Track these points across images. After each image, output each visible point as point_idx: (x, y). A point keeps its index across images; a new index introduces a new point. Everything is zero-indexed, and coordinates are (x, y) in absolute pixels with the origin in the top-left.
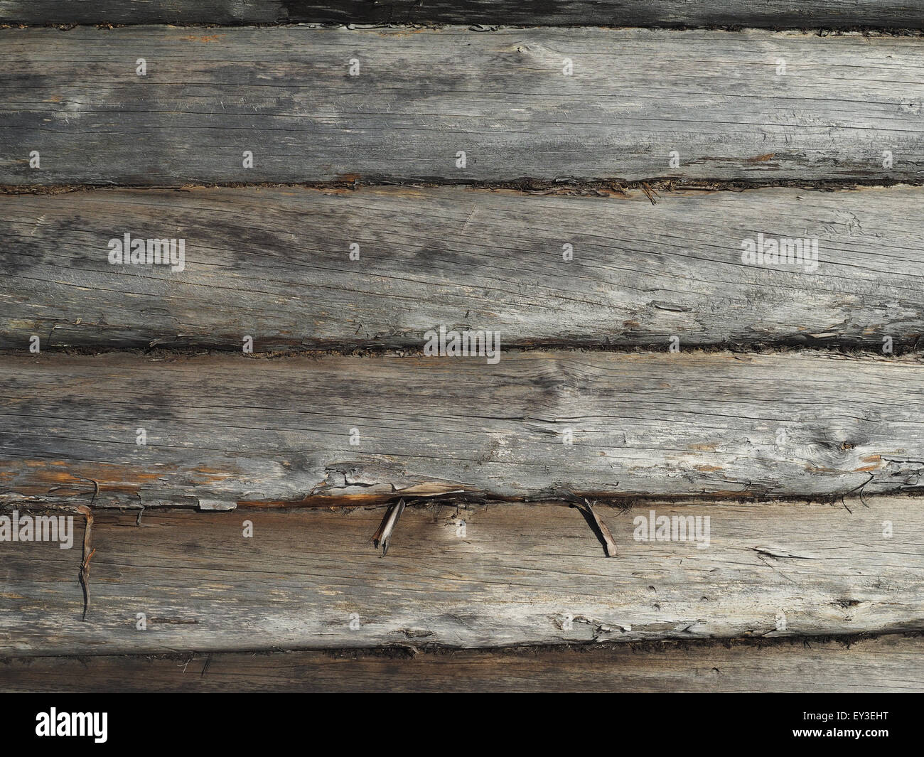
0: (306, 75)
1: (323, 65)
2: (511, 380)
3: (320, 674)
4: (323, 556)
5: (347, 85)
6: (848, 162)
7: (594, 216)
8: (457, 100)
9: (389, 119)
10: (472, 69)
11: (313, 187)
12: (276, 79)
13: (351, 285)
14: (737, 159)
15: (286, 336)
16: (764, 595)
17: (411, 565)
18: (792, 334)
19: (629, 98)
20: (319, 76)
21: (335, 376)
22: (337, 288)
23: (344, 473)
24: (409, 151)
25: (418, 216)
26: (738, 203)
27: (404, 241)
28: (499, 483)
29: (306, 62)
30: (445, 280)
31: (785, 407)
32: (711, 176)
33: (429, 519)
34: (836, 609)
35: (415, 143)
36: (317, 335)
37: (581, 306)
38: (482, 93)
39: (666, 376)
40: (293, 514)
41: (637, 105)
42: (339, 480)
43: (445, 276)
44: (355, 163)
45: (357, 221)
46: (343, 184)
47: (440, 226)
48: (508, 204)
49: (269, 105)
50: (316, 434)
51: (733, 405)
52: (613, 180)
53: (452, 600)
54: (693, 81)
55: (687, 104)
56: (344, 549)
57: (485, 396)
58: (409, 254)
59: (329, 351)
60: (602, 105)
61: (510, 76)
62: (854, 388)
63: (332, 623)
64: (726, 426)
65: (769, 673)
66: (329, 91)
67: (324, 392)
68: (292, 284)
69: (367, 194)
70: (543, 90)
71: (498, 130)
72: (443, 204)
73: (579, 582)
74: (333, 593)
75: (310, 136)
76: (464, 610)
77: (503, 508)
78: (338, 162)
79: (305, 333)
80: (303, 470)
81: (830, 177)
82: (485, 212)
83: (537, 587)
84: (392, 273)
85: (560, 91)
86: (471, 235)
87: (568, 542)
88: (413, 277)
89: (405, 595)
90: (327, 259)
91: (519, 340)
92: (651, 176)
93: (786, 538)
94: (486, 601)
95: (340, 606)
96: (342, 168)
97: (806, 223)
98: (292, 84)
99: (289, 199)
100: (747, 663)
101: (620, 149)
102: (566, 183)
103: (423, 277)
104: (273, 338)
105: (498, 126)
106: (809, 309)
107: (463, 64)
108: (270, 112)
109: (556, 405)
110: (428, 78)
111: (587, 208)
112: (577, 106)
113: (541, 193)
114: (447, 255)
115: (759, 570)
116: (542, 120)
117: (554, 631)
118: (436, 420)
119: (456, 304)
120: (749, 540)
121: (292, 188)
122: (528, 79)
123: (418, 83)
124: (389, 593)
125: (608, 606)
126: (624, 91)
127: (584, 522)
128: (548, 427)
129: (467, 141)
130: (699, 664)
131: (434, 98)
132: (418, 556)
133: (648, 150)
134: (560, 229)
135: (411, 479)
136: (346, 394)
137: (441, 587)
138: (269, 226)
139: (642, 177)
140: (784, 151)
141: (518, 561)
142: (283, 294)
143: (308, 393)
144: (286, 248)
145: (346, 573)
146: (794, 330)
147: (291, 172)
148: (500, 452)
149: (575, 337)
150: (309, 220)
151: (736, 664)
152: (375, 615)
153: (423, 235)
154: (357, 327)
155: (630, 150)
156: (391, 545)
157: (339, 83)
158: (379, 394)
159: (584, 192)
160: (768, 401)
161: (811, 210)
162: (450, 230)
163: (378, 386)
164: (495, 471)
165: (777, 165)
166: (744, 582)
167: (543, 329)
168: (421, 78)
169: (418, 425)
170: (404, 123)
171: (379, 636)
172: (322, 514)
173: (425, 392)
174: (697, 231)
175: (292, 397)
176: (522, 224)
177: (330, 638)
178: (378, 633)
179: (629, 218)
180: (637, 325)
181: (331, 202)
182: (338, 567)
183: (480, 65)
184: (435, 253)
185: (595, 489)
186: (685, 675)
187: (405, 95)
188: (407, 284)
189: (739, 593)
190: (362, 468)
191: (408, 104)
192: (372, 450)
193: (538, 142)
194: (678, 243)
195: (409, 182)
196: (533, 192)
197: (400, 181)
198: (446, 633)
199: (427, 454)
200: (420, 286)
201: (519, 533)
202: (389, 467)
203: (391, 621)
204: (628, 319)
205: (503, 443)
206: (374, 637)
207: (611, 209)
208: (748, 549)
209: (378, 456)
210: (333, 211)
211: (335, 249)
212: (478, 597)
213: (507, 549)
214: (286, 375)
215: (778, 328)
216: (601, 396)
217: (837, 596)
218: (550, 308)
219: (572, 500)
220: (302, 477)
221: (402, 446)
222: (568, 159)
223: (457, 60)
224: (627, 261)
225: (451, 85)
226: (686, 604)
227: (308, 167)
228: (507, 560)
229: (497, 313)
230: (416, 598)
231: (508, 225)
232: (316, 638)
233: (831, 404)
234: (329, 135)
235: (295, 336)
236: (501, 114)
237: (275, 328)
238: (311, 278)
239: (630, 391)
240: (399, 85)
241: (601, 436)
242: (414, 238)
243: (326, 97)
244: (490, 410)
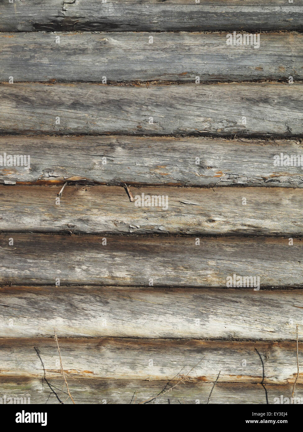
0: (39, 48)
1: (45, 45)
2: (101, 144)
3: (41, 239)
4: (41, 199)
5: (52, 51)
6: (213, 75)
7: (128, 92)
8: (85, 56)
9: (64, 62)
10: (90, 46)
11: (42, 83)
12: (30, 50)
13: (51, 113)
14: (175, 74)
15: (32, 129)
16: (183, 217)
17: (68, 202)
18: (193, 131)
19: (139, 55)
20: (43, 48)
21: (47, 142)
22: (47, 114)
23: (48, 172)
24: (70, 72)
25: (73, 92)
26: (176, 88)
27: (68, 100)
28: (97, 177)
29: (39, 44)
30: (79, 112)
31: (188, 154)
32: (169, 80)
33: (76, 189)
34: (208, 223)
35: (72, 69)
36: (41, 129)
37: (123, 121)
38: (93, 54)
39: (151, 144)
40: (34, 186)
41: (142, 57)
42: (47, 175)
43: (80, 111)
44: (54, 75)
45: (54, 93)
46: (51, 82)
47: (79, 95)
48: (101, 89)
49: (28, 58)
50: (39, 159)
51: (171, 153)
52: (137, 81)
53: (81, 214)
54: (160, 49)
55: (157, 56)
56: (48, 197)
57: (92, 149)
58: (69, 104)
59: (46, 135)
60: (130, 57)
61: (101, 48)
62: (212, 149)
63: (44, 221)
64: (168, 160)
65: (187, 245)
66: (46, 53)
67: (42, 147)
68: (33, 113)
69: (58, 85)
70: (111, 52)
71: (97, 65)
72: (81, 89)
73: (121, 209)
74: (44, 210)
75: (40, 67)
76: (85, 217)
77: (100, 187)
78: (49, 75)
79: (38, 128)
80: (35, 171)
81: (210, 80)
82: (94, 91)
83: (108, 210)
84: (63, 110)
85: (117, 53)
86: (88, 98)
87: (118, 197)
88: (70, 111)
89: (66, 212)
90: (44, 105)
91: (105, 132)
92: (149, 80)
93: (190, 198)
94: (91, 214)
95: (46, 215)
96: (50, 77)
97: (196, 95)
98: (35, 51)
99: (34, 87)
100: (180, 242)
101: (137, 71)
102: (122, 82)
103: (73, 111)
104: (28, 130)
105: (97, 64)
106: (197, 122)
107: (88, 44)
108: (28, 60)
109: (114, 152)
110: (76, 49)
111: (126, 90)
112: (122, 58)
113: (113, 85)
114: (80, 104)
115: (180, 208)
116: (111, 62)
117: (115, 227)
118: (76, 156)
119: (83, 119)
120: (178, 198)
121: (36, 83)
122: (107, 49)
123: (73, 51)
124: (61, 211)
125: (131, 218)
126: (137, 53)
127: (125, 191)
128: (111, 158)
129: (88, 68)
130: (164, 241)
131: (78, 55)
132: (70, 199)
133: (146, 71)
134: (116, 96)
135: (69, 175)
136: (49, 147)
137: (77, 209)
138: (27, 95)
139: (146, 80)
140: (190, 71)
141: (102, 202)
142: (30, 116)
143: (38, 147)
144: (32, 102)
145: (48, 204)
146: (193, 130)
147: (35, 78)
148: (96, 166)
149: (123, 131)
150: (39, 93)
151: (177, 242)
152: (57, 218)
153: (73, 98)
154: (53, 126)
155: (140, 71)
156: (63, 196)
157: (49, 51)
158: (59, 148)
159: (127, 85)
160: (182, 152)
161: (199, 90)
162: (82, 96)
163: (59, 145)
164: (95, 173)
165: (189, 76)
166: (175, 212)
167: (112, 128)
168: (74, 49)
169: (70, 157)
170: (69, 63)
171: (59, 227)
172: (43, 187)
173: (74, 147)
174: (160, 97)
175: (33, 148)
176: (105, 95)
177: (43, 227)
178: (58, 225)
179: (139, 93)
180: (141, 127)
181: (46, 88)
182: (46, 202)
183: (93, 45)
184: (77, 103)
185: (129, 180)
186: (158, 244)
187: (69, 54)
188: (68, 113)
189: (174, 215)
190: (54, 170)
191: (70, 57)
192: (56, 165)
193: (111, 69)
194: (153, 101)
195: (72, 81)
196: (110, 85)
197: (69, 81)
198: (80, 226)
199: (73, 167)
200: (72, 114)
201: (104, 194)
202: (62, 171)
203: (62, 221)
204: (138, 125)
205: (97, 163)
206: (58, 227)
207: (134, 90)
208: (177, 201)
209: (58, 167)
210: (47, 91)
211: (46, 102)
212: (89, 213)
213: (99, 198)
214: (32, 142)
215: (188, 129)
216: (129, 149)
217: (208, 218)
218: (113, 121)
219: (122, 185)
220: (35, 173)
221: (65, 163)
222: (121, 74)
223: (86, 43)
224: (136, 106)
225: (83, 51)
226: (157, 218)
227: (40, 77)
228: (99, 201)
229: (96, 123)
230: (70, 213)
231: (100, 95)
232: (39, 226)
233: (204, 154)
234: (46, 67)
235: (35, 130)
236: (98, 60)
237: (28, 127)
238: (39, 111)
239: (138, 148)
240: (67, 51)
241: (128, 162)
242: (71, 99)
243: (45, 55)
244: (93, 153)
